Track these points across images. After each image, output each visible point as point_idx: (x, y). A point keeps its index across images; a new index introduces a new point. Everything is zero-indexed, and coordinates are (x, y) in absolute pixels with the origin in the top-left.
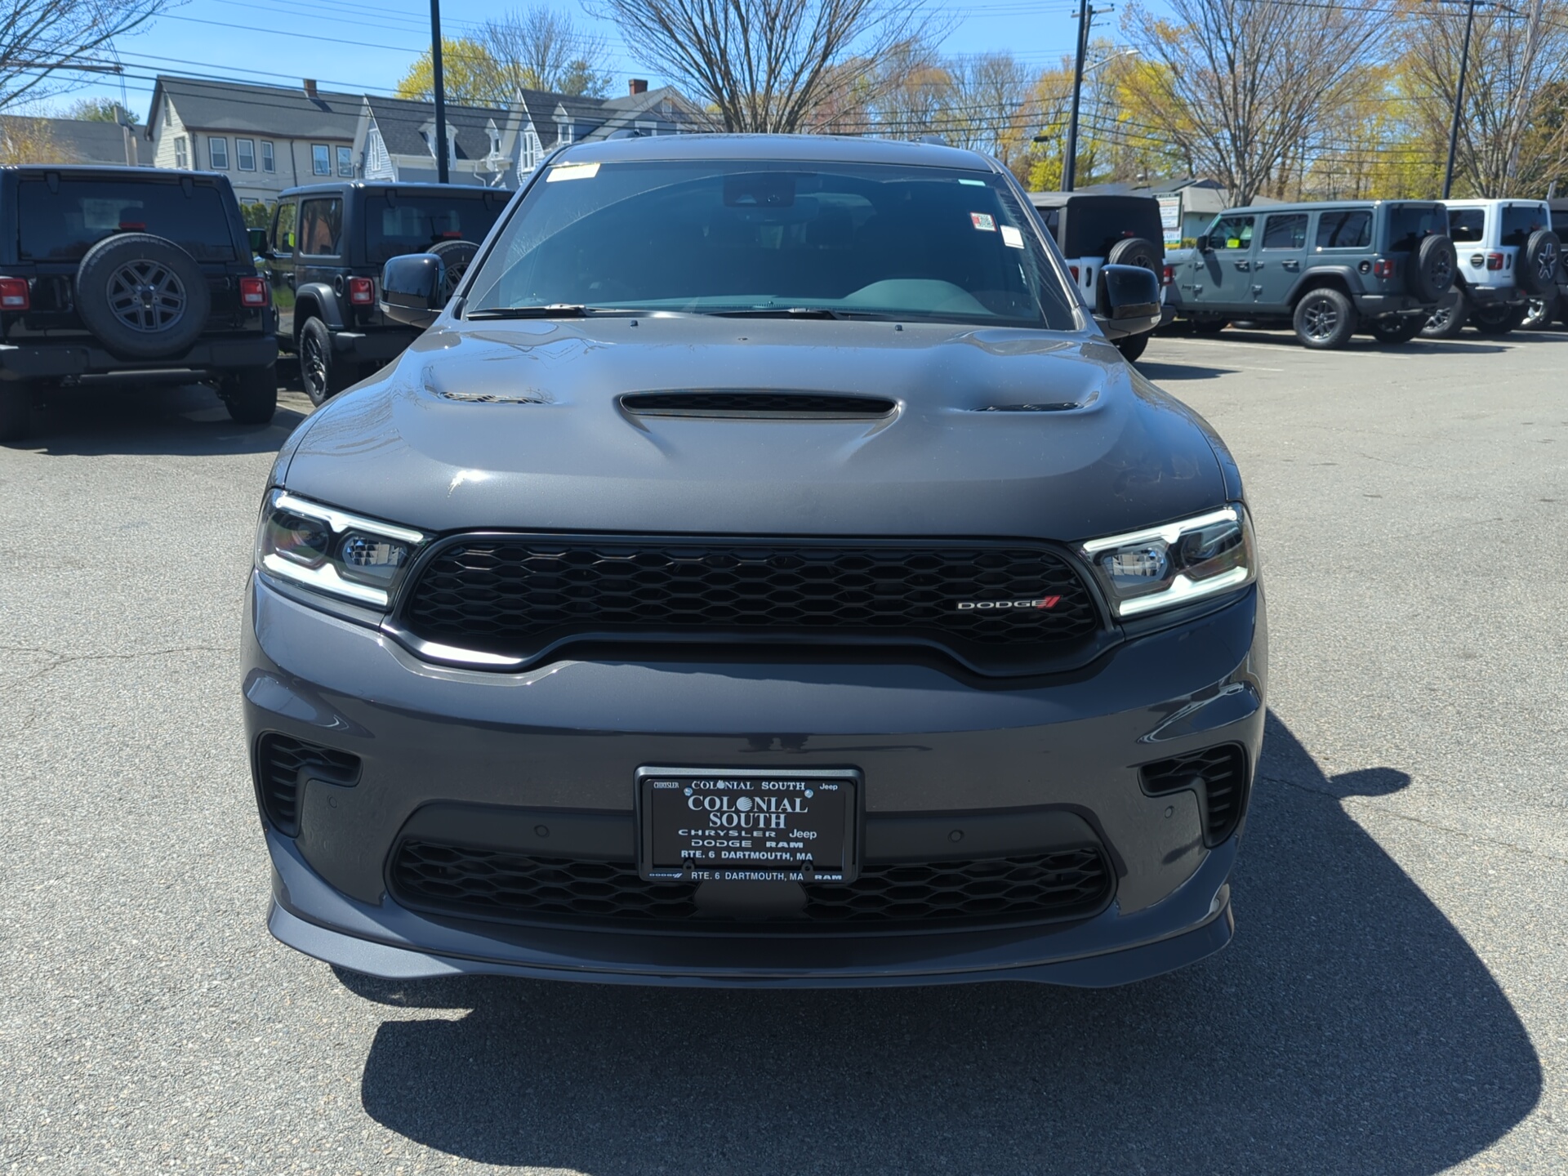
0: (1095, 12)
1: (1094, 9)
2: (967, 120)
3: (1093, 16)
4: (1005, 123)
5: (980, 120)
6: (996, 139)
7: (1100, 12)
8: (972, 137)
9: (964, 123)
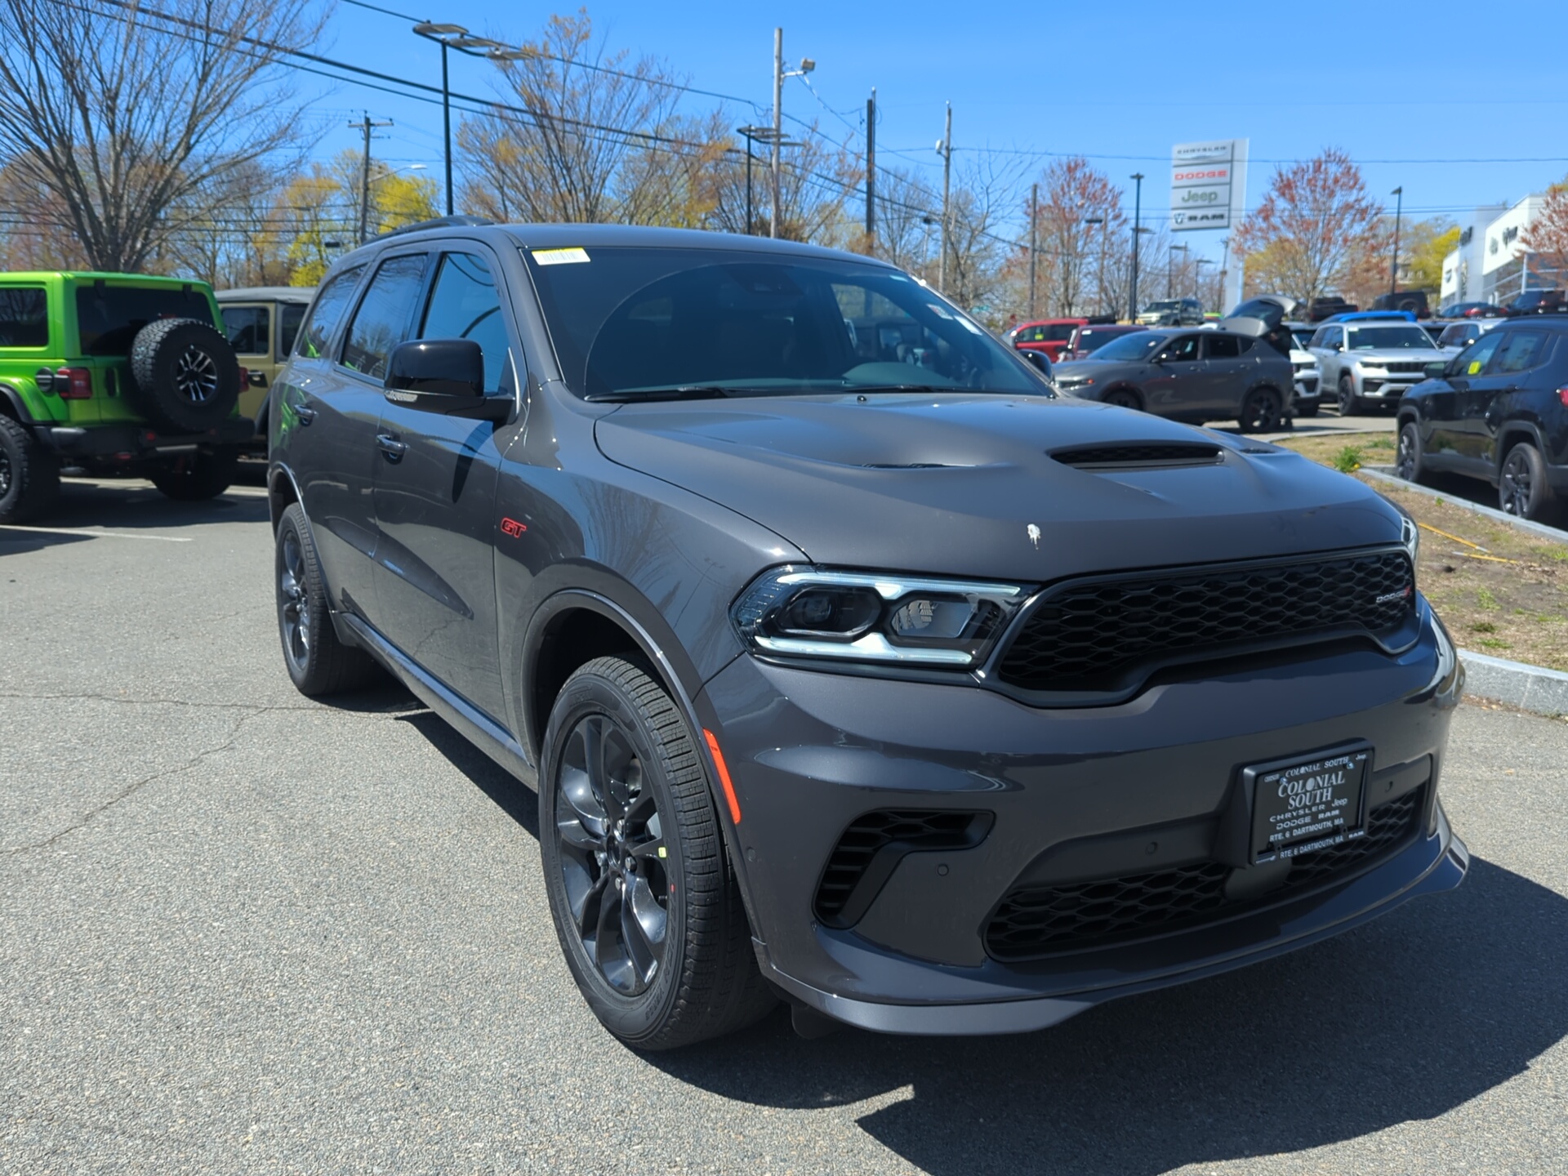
0: (373, 125)
1: (372, 121)
2: (210, 220)
3: (372, 128)
4: (255, 227)
5: (226, 221)
6: (246, 242)
7: (379, 125)
8: (218, 238)
9: (208, 224)
